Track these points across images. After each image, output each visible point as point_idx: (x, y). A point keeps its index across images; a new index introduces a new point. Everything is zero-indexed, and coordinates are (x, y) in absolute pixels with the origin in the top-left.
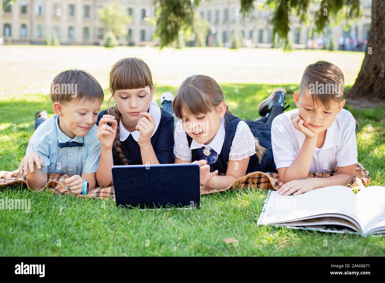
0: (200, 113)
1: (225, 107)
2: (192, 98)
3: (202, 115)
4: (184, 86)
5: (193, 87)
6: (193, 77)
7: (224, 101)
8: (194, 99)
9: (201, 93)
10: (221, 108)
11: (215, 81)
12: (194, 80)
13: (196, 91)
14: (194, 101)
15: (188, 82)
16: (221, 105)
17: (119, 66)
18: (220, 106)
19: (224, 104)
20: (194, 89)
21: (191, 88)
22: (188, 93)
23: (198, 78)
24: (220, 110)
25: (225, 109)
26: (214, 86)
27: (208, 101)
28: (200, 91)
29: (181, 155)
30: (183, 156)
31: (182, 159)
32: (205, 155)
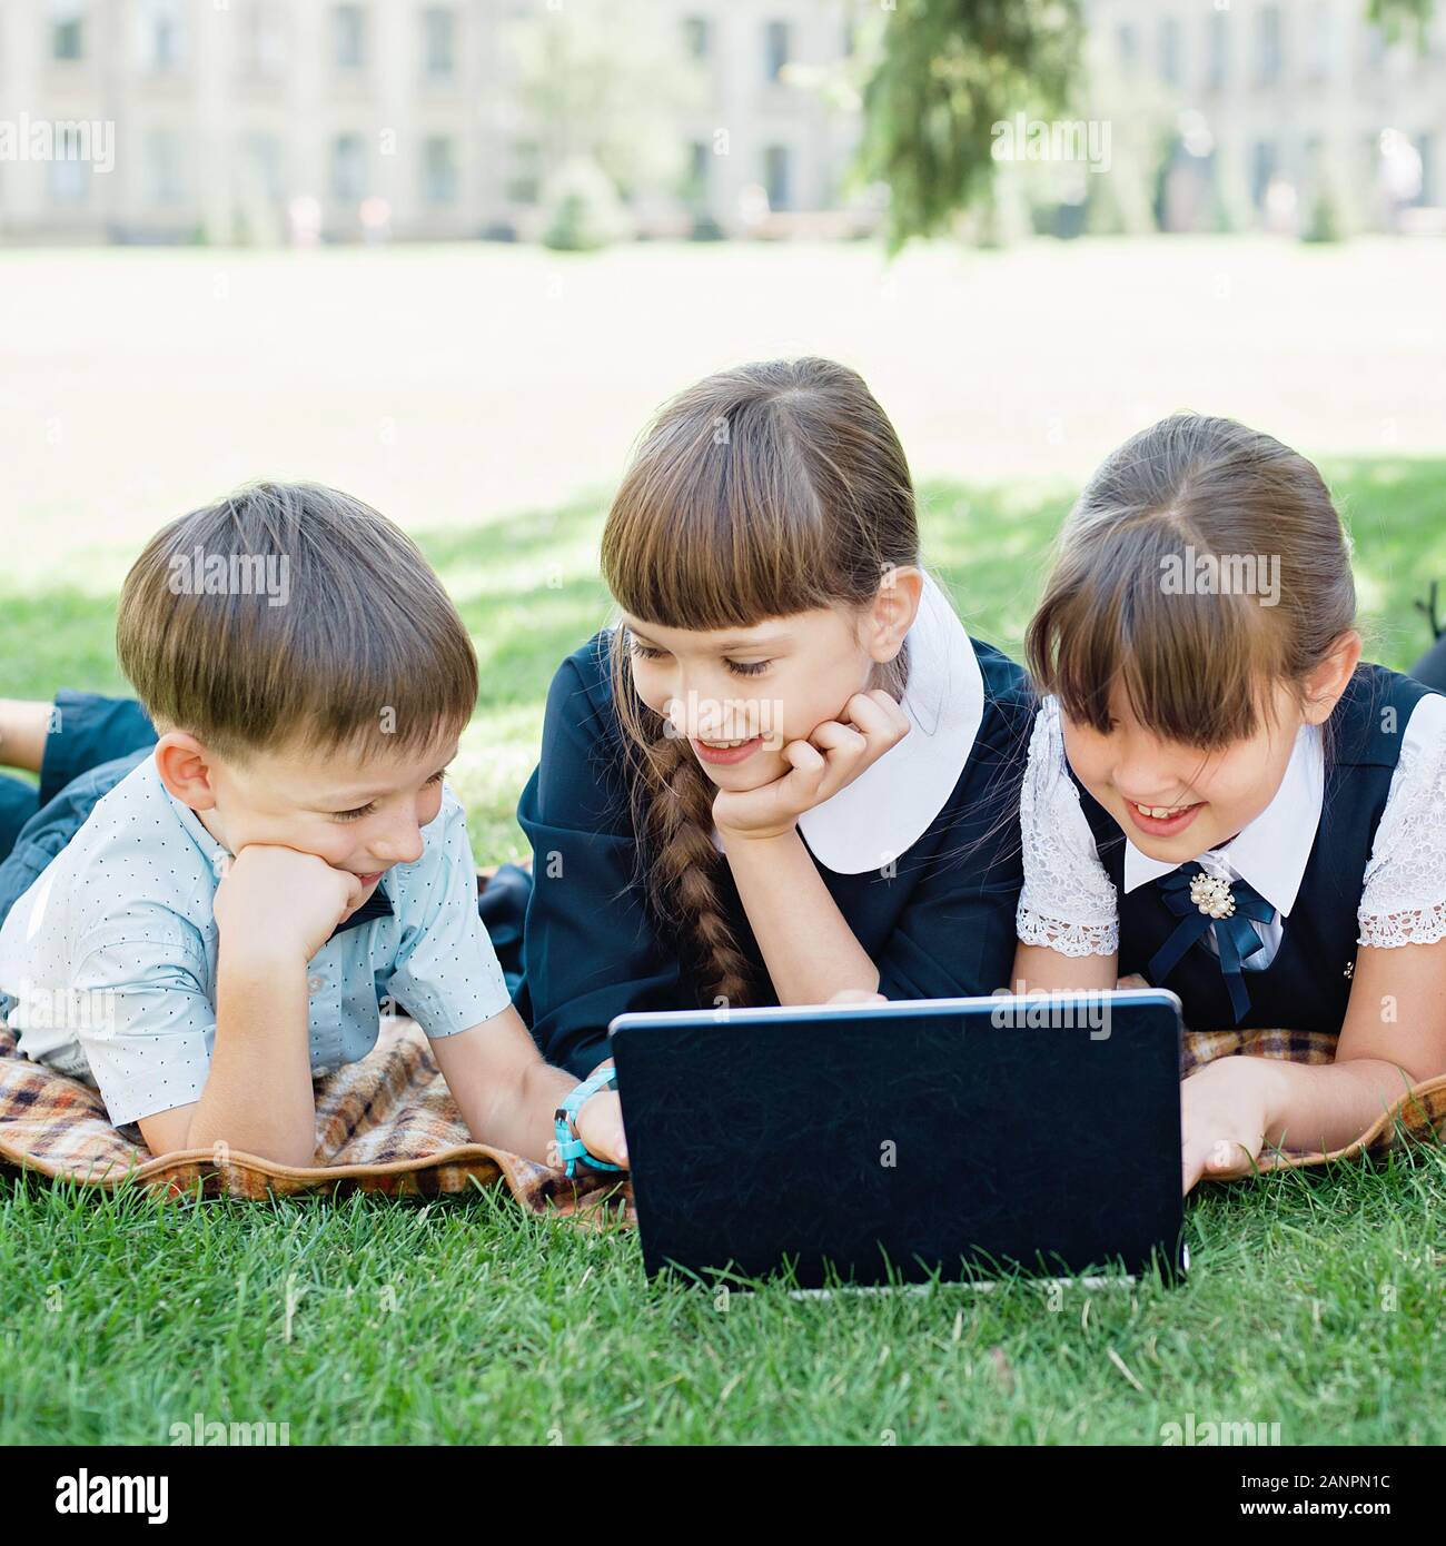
29: (1056, 924)
30: (1067, 926)
31: (1063, 949)
32: (1203, 909)
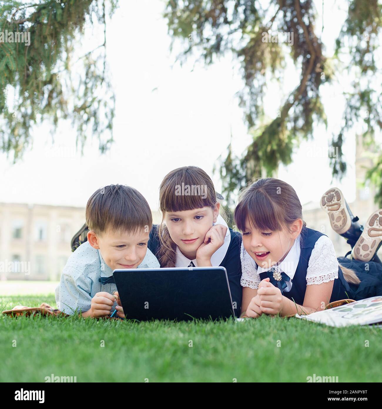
0: (268, 228)
1: (301, 226)
2: (260, 206)
3: (269, 231)
4: (253, 190)
5: (264, 194)
6: (267, 181)
7: (300, 218)
8: (262, 209)
9: (273, 203)
10: (296, 227)
11: (294, 191)
12: (268, 185)
13: (267, 200)
14: (262, 211)
15: (259, 186)
16: (297, 223)
17: (170, 179)
18: (295, 224)
19: (300, 221)
20: (266, 196)
21: (262, 194)
22: (257, 200)
23: (273, 183)
24: (295, 228)
25: (300, 228)
26: (292, 197)
27: (280, 215)
28: (272, 200)
29: (250, 282)
30: (252, 282)
31: (251, 287)
32: (275, 279)
